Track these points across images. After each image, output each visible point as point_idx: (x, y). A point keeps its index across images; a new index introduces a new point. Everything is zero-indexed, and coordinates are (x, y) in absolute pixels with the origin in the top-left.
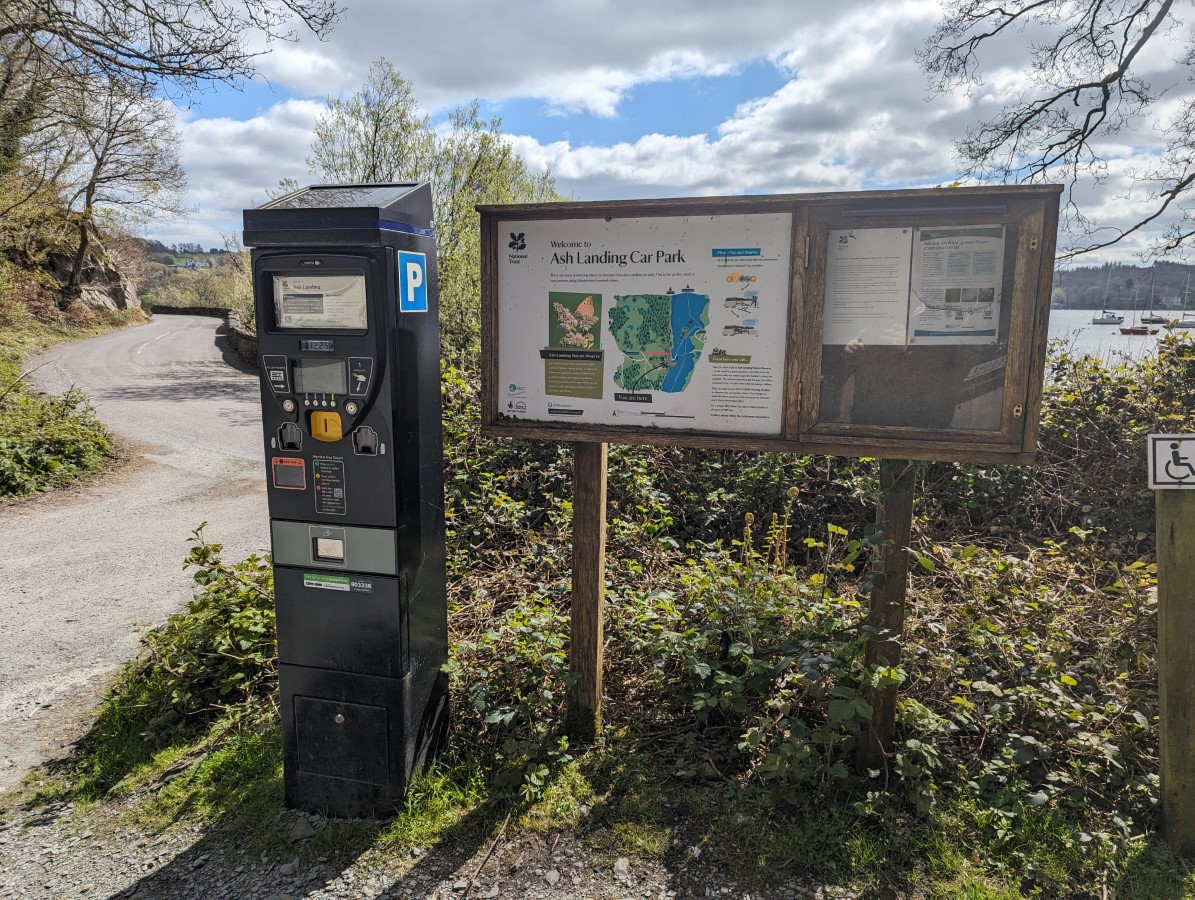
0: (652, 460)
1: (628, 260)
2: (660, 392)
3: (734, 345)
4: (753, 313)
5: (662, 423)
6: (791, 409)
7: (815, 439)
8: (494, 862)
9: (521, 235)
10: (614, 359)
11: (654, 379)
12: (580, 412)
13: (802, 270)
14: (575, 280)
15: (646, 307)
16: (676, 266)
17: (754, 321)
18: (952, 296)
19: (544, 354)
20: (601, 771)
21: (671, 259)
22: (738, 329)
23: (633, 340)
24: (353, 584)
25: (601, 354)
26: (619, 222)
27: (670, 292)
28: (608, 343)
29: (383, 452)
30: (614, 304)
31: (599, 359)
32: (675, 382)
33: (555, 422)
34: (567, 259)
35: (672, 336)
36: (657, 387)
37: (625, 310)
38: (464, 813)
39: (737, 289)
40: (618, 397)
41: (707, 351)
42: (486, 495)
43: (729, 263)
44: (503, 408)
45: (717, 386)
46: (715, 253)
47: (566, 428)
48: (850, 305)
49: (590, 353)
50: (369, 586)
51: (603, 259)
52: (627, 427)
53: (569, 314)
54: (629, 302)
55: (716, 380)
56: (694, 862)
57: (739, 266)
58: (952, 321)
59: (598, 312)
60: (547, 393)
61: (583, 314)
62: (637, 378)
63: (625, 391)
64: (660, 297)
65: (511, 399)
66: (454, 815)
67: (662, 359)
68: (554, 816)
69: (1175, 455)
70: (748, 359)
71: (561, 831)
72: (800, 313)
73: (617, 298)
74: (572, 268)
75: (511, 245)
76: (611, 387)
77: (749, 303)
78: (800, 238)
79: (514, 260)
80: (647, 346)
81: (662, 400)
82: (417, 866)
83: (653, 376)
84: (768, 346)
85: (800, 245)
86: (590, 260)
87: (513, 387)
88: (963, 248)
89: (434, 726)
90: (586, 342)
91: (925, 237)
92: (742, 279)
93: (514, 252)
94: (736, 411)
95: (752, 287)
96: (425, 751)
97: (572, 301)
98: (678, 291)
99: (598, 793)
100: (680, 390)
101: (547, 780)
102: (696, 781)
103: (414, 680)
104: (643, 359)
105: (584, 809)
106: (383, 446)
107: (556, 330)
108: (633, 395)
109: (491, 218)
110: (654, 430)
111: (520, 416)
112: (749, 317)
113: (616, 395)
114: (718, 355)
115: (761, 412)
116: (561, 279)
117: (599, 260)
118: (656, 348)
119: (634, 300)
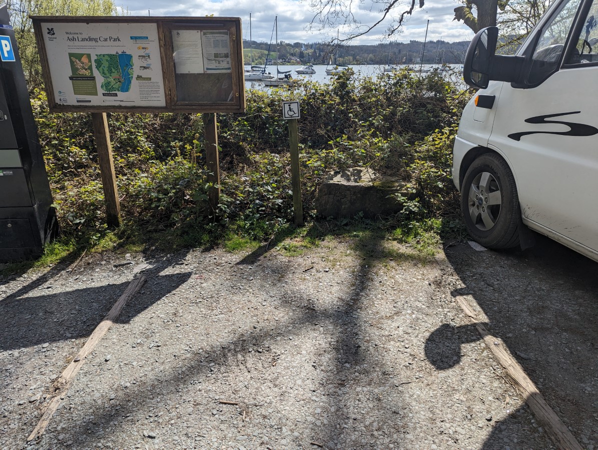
0: (147, 131)
1: (98, 40)
2: (120, 92)
3: (145, 74)
4: (149, 61)
5: (123, 104)
6: (168, 97)
7: (177, 107)
8: (82, 263)
9: (52, 29)
10: (100, 80)
11: (117, 87)
12: (90, 101)
13: (163, 45)
14: (79, 48)
15: (109, 59)
16: (117, 43)
17: (150, 65)
18: (216, 55)
19: (71, 78)
20: (121, 233)
21: (115, 40)
22: (145, 68)
23: (106, 72)
24: (4, 173)
25: (94, 77)
26: (92, 25)
27: (117, 53)
28: (96, 73)
29: (6, 119)
30: (96, 58)
31: (94, 80)
32: (125, 88)
33: (81, 106)
34: (73, 39)
35: (121, 70)
36: (119, 90)
37: (101, 60)
38: (68, 252)
39: (142, 52)
40: (104, 94)
41: (135, 76)
42: (67, 148)
43: (137, 42)
44: (57, 101)
45: (141, 89)
46: (132, 38)
47: (85, 108)
48: (183, 59)
49: (89, 77)
50: (12, 173)
51: (88, 39)
52: (110, 106)
53: (78, 62)
54: (102, 56)
55: (140, 87)
56: (153, 250)
57: (142, 44)
58: (217, 65)
59: (90, 61)
60: (75, 94)
61: (84, 62)
62: (110, 87)
63: (106, 92)
64: (114, 55)
65: (60, 97)
66: (64, 254)
67: (119, 79)
68: (104, 247)
69: (290, 108)
70: (150, 79)
71: (106, 251)
72: (165, 61)
73: (97, 55)
74: (77, 43)
75: (48, 33)
76: (100, 91)
77: (147, 57)
78: (160, 32)
79: (51, 40)
80: (112, 74)
81: (121, 95)
82: (51, 269)
83: (116, 86)
84: (156, 73)
85: (160, 36)
86: (83, 40)
87: (60, 92)
88: (217, 38)
89: (52, 227)
90: (87, 73)
91: (205, 34)
92: (143, 48)
93: (50, 36)
94: (149, 99)
95: (147, 51)
96: (49, 236)
97: (79, 56)
98: (120, 53)
99: (120, 239)
100: (127, 91)
101: (99, 238)
102: (156, 231)
103: (38, 208)
104: (111, 79)
105: (115, 244)
106: (5, 116)
107: (74, 68)
108: (110, 94)
109: (37, 21)
110: (120, 107)
111: (65, 104)
112: (148, 63)
113: (103, 94)
114: (139, 77)
115: (158, 99)
116: (72, 47)
117: (87, 40)
118: (115, 75)
119: (104, 56)
